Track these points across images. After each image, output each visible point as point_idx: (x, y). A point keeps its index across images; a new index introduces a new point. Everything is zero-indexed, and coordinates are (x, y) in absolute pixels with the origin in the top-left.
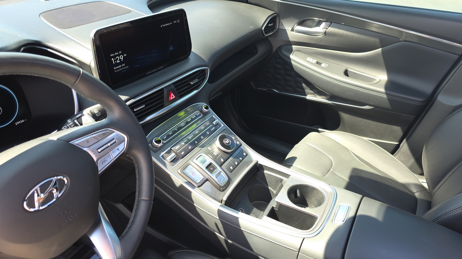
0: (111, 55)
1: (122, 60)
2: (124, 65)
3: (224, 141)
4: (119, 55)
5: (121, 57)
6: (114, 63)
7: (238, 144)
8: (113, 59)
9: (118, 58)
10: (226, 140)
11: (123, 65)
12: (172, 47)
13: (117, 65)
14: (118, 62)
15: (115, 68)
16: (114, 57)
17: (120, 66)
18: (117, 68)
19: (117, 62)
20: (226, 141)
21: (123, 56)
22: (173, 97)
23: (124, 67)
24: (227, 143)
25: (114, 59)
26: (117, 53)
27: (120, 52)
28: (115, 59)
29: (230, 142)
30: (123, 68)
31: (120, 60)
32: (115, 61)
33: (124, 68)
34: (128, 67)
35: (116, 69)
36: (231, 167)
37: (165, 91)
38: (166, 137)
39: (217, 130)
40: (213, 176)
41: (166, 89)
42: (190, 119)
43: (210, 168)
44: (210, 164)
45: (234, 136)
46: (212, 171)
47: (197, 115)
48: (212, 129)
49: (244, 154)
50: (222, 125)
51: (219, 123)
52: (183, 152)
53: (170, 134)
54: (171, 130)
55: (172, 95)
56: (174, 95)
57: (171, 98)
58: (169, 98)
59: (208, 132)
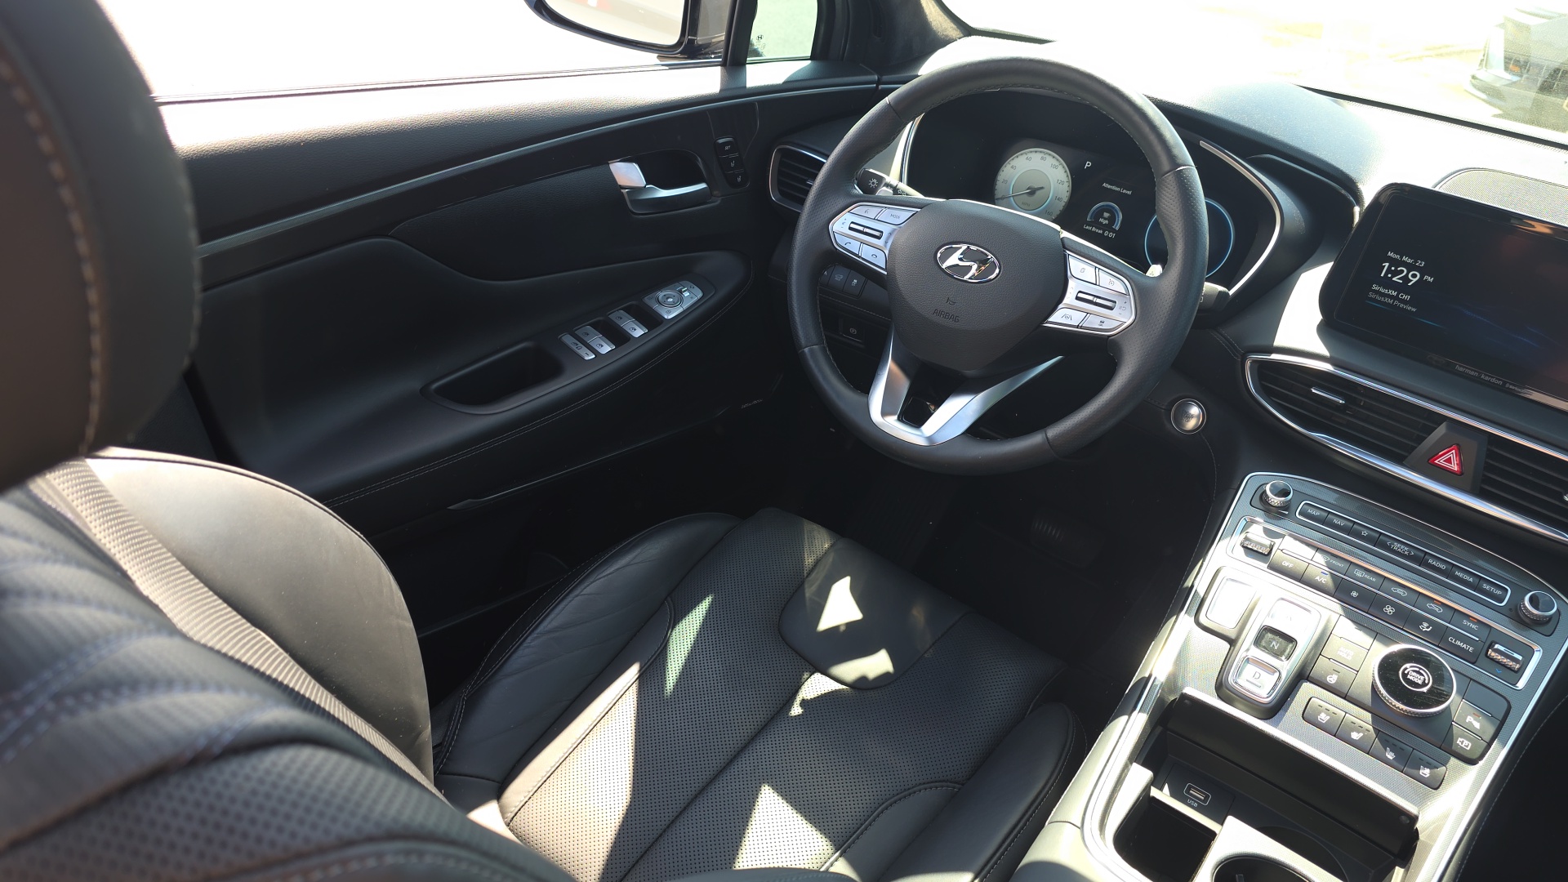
0: (1390, 254)
1: (1409, 284)
2: (1407, 297)
3: (1411, 667)
4: (1410, 268)
5: (1414, 276)
6: (1382, 275)
7: (1458, 742)
8: (1387, 264)
9: (1403, 271)
10: (1421, 671)
11: (1402, 296)
13: (1389, 284)
14: (1394, 279)
15: (1375, 287)
16: (1393, 262)
17: (1395, 294)
18: (1382, 290)
19: (1392, 277)
20: (1414, 674)
21: (1422, 277)
23: (1402, 301)
24: (1409, 677)
25: (1389, 267)
26: (1410, 261)
27: (1420, 264)
28: (1393, 268)
29: (1425, 690)
30: (1397, 303)
31: (1406, 279)
32: (1389, 271)
33: (1402, 305)
34: (1414, 310)
35: (1378, 292)
36: (1328, 717)
37: (1441, 430)
38: (1318, 514)
39: (1473, 664)
40: (1248, 650)
41: (1448, 428)
42: (1443, 566)
43: (1274, 640)
44: (1290, 639)
45: (1491, 730)
46: (1263, 643)
47: (1486, 587)
48: (1455, 641)
49: (1426, 772)
50: (1521, 684)
51: (1518, 673)
52: (1291, 566)
53: (1335, 521)
54: (1355, 522)
55: (1452, 454)
56: (1460, 464)
57: (1441, 461)
58: (1436, 456)
59: (1428, 628)
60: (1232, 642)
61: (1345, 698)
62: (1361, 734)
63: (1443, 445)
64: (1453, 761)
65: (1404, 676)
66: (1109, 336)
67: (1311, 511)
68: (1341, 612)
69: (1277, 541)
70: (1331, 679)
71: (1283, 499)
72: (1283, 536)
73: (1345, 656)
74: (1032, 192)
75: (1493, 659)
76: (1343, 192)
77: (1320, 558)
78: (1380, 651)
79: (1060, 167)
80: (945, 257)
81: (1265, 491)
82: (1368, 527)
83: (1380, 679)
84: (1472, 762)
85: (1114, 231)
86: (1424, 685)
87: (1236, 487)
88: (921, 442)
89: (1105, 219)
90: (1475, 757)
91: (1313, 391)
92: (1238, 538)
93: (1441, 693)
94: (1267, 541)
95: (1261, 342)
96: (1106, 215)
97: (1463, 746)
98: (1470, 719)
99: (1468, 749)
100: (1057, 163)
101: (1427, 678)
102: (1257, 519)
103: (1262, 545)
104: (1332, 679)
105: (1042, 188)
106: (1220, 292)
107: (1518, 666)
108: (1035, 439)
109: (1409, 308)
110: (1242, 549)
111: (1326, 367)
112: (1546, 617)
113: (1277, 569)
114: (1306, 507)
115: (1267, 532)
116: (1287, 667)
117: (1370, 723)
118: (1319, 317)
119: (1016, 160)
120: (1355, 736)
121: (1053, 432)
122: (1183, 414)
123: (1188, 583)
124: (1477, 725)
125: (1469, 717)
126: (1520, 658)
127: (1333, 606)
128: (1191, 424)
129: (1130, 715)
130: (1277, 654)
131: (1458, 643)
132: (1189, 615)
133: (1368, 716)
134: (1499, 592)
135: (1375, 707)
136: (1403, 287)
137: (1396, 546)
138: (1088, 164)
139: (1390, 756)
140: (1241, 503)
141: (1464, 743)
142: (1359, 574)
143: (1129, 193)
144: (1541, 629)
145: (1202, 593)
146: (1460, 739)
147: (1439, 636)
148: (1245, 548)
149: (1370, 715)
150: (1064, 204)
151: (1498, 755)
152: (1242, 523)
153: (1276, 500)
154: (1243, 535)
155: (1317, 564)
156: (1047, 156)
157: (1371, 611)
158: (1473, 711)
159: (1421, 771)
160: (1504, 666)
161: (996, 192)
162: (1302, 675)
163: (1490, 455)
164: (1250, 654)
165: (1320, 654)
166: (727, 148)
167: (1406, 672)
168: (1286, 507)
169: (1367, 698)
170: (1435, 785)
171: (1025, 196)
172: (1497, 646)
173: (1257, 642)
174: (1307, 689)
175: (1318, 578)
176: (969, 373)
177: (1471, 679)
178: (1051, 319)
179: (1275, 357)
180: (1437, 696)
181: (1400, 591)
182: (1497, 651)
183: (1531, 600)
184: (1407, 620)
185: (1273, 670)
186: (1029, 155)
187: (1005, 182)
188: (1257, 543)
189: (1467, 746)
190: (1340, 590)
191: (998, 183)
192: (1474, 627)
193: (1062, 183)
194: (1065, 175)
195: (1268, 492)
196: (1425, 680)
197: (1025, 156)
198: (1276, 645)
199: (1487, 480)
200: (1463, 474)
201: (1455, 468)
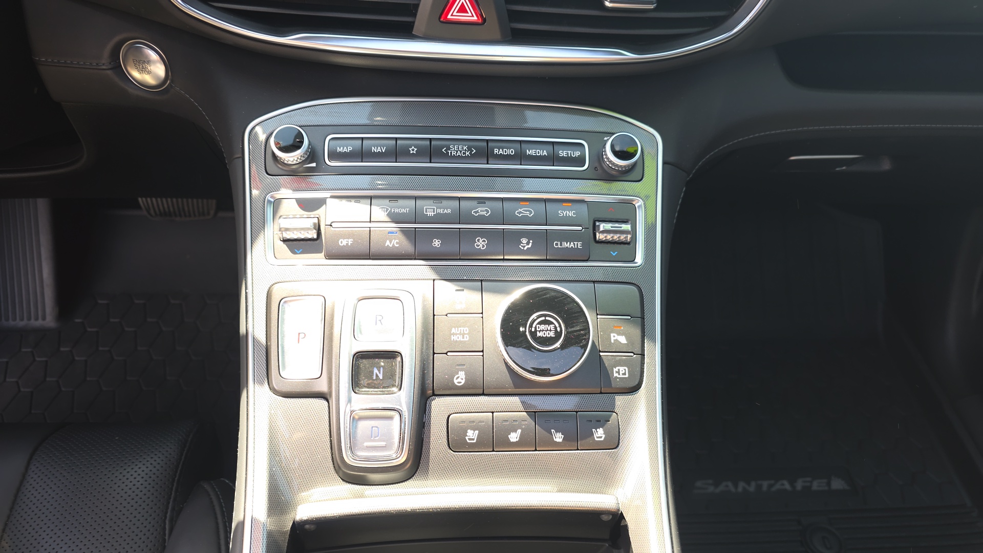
3: (536, 318)
7: (616, 375)
10: (547, 318)
20: (542, 327)
24: (539, 334)
36: (477, 432)
38: (350, 149)
39: (587, 261)
40: (350, 401)
42: (511, 152)
43: (373, 366)
44: (391, 355)
45: (637, 332)
46: (364, 381)
47: (563, 153)
48: (561, 245)
49: (599, 434)
50: (639, 259)
51: (630, 244)
52: (350, 242)
53: (374, 149)
54: (396, 139)
56: (477, 8)
57: (453, 15)
58: (446, 10)
59: (528, 243)
60: (327, 397)
61: (483, 394)
62: (519, 431)
64: (620, 400)
65: (533, 334)
67: (341, 148)
68: (434, 276)
69: (320, 212)
70: (459, 380)
71: (299, 152)
72: (320, 203)
73: (461, 338)
75: (604, 244)
77: (379, 212)
78: (495, 308)
82: (413, 140)
84: (635, 388)
90: (636, 380)
93: (579, 335)
94: (309, 219)
97: (621, 376)
98: (614, 337)
99: (627, 376)
101: (557, 325)
102: (283, 191)
103: (305, 228)
107: (629, 236)
110: (284, 246)
113: (336, 254)
114: (333, 142)
115: (306, 205)
117: (522, 409)
123: (242, 330)
124: (623, 340)
125: (612, 335)
126: (626, 226)
127: (420, 269)
130: (386, 389)
132: (260, 382)
133: (515, 401)
134: (576, 153)
137: (454, 149)
139: (558, 437)
141: (620, 372)
142: (429, 208)
144: (632, 176)
145: (262, 338)
146: (615, 370)
147: (544, 248)
148: (285, 241)
149: (516, 399)
151: (654, 360)
153: (292, 158)
155: (378, 222)
157: (463, 254)
158: (611, 324)
159: (595, 435)
160: (616, 243)
162: (426, 395)
164: (354, 407)
165: (434, 353)
167: (533, 330)
168: (312, 155)
169: (504, 379)
170: (614, 443)
172: (602, 225)
173: (356, 383)
174: (439, 406)
175: (388, 243)
177: (594, 282)
182: (604, 230)
184: (504, 245)
188: (299, 228)
189: (624, 374)
190: (420, 246)
192: (570, 212)
195: (277, 151)
196: (556, 327)
198: (378, 373)
199: (514, 16)
200: (484, 20)
201: (471, 16)
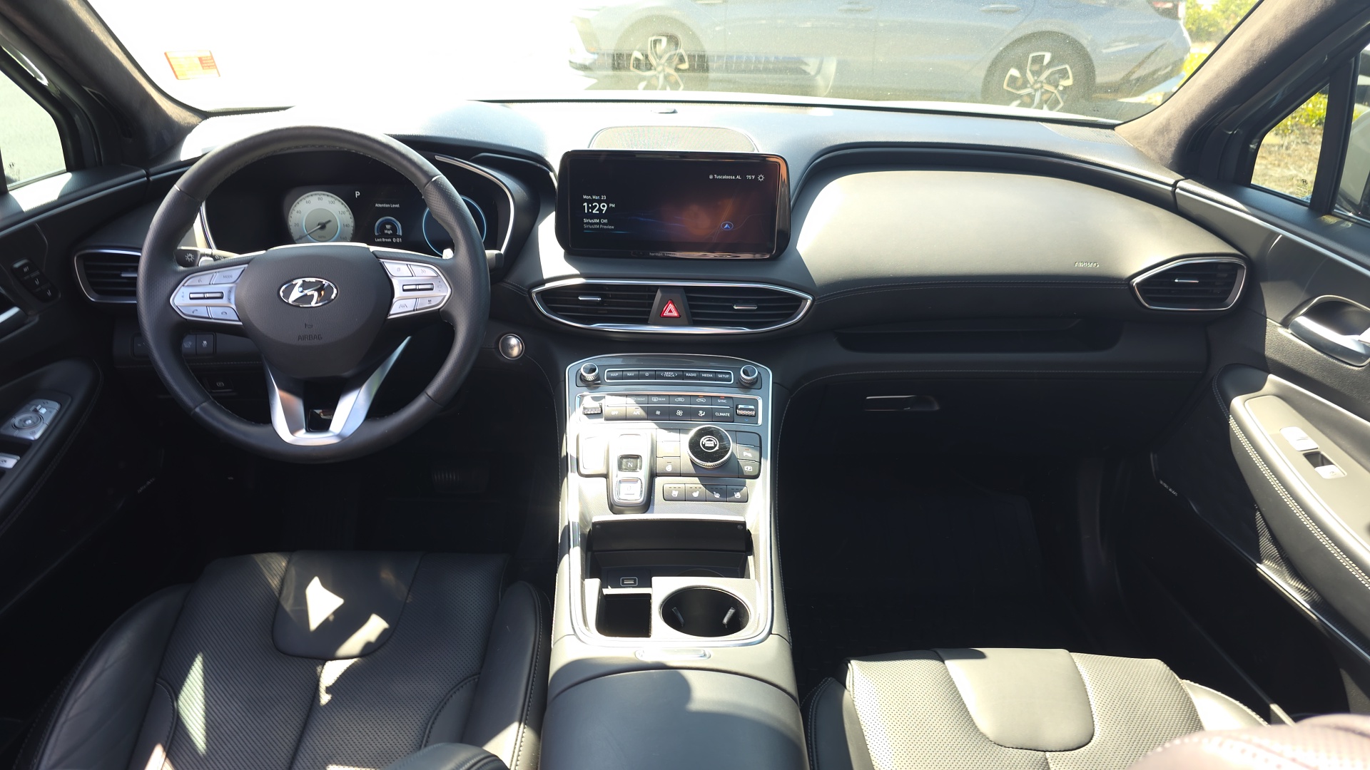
0: (585, 197)
1: (604, 212)
2: (605, 221)
3: (705, 439)
4: (600, 202)
5: (604, 206)
6: (586, 212)
7: (746, 470)
8: (585, 204)
9: (596, 206)
10: (710, 439)
11: (603, 221)
12: (729, 224)
13: (592, 216)
14: (594, 212)
15: (585, 220)
16: (589, 201)
17: (598, 221)
18: (590, 221)
19: (592, 211)
20: (708, 442)
21: (608, 205)
22: (671, 310)
23: (604, 224)
24: (706, 445)
25: (588, 205)
26: (597, 198)
27: (604, 197)
28: (590, 205)
29: (717, 448)
30: (601, 226)
31: (600, 209)
32: (588, 208)
33: (605, 227)
34: (613, 227)
35: (588, 223)
36: (677, 492)
37: (659, 295)
38: (616, 374)
39: (733, 422)
40: (617, 476)
41: (661, 291)
42: (695, 375)
43: (628, 462)
44: (637, 457)
45: (757, 454)
46: (624, 467)
47: (720, 376)
48: (719, 414)
49: (738, 495)
50: (760, 422)
51: (756, 416)
52: (617, 413)
53: (628, 374)
54: (639, 371)
55: (671, 306)
56: (677, 310)
57: (666, 313)
58: (662, 312)
59: (703, 413)
60: (606, 476)
61: (680, 476)
62: (698, 492)
63: (664, 303)
64: (748, 481)
65: (704, 445)
66: (439, 309)
67: (613, 374)
68: (656, 427)
69: (602, 401)
71: (594, 374)
72: (604, 397)
73: (669, 451)
74: (323, 226)
75: (741, 415)
76: (538, 165)
77: (631, 400)
78: (686, 438)
79: (337, 202)
80: (288, 292)
81: (582, 374)
82: (647, 371)
83: (693, 454)
84: (756, 477)
85: (399, 237)
86: (715, 445)
87: (563, 379)
88: (334, 441)
89: (389, 230)
90: (756, 473)
91: (580, 299)
92: (579, 411)
93: (725, 446)
94: (596, 404)
95: (535, 279)
96: (388, 227)
97: (749, 471)
98: (745, 454)
99: (752, 470)
100: (333, 200)
101: (715, 441)
102: (585, 393)
103: (595, 408)
104: (669, 469)
105: (329, 221)
106: (496, 255)
107: (754, 413)
108: (421, 401)
109: (610, 227)
110: (585, 416)
111: (581, 281)
112: (754, 379)
113: (610, 419)
114: (609, 373)
115: (595, 399)
116: (643, 474)
117: (700, 482)
118: (562, 251)
119: (298, 206)
120: (696, 495)
121: (432, 390)
122: (507, 347)
123: (564, 453)
124: (750, 455)
126: (752, 407)
127: (650, 425)
128: (515, 352)
129: (569, 553)
130: (634, 470)
131: (721, 414)
132: (574, 472)
133: (696, 480)
134: (727, 376)
135: (699, 472)
136: (600, 216)
137: (667, 374)
138: (357, 194)
139: (717, 496)
140: (572, 390)
141: (748, 469)
142: (655, 399)
143: (398, 206)
144: (755, 387)
145: (575, 456)
146: (746, 467)
147: (710, 415)
148: (586, 414)
149: (697, 478)
150: (352, 228)
151: (767, 465)
152: (578, 400)
153: (590, 377)
154: (582, 407)
155: (630, 406)
156: (322, 196)
157: (671, 418)
158: (744, 448)
159: (736, 496)
160: (748, 416)
161: (293, 235)
162: (653, 475)
163: (690, 299)
164: (619, 478)
165: (657, 457)
166: (25, 270)
167: (704, 443)
168: (598, 378)
169: (691, 469)
170: (745, 500)
171: (319, 231)
172: (740, 406)
173: (620, 468)
174: (659, 481)
175: (635, 413)
176: (347, 374)
177: (736, 431)
178: (391, 313)
179: (548, 286)
180: (724, 450)
181: (680, 399)
182: (741, 409)
183: (745, 372)
184: (691, 414)
185: (635, 481)
186: (308, 199)
187: (297, 225)
188: (592, 409)
189: (750, 469)
190: (650, 415)
191: (291, 227)
192: (724, 401)
193: (344, 213)
194: (343, 206)
195: (584, 374)
196: (714, 443)
197: (304, 202)
198: (631, 465)
199: (694, 315)
200: (680, 316)
201: (675, 314)
